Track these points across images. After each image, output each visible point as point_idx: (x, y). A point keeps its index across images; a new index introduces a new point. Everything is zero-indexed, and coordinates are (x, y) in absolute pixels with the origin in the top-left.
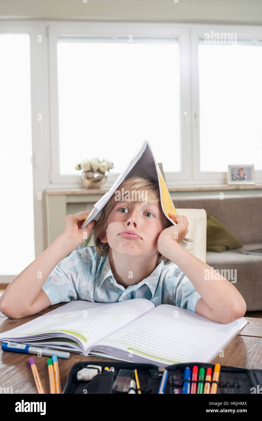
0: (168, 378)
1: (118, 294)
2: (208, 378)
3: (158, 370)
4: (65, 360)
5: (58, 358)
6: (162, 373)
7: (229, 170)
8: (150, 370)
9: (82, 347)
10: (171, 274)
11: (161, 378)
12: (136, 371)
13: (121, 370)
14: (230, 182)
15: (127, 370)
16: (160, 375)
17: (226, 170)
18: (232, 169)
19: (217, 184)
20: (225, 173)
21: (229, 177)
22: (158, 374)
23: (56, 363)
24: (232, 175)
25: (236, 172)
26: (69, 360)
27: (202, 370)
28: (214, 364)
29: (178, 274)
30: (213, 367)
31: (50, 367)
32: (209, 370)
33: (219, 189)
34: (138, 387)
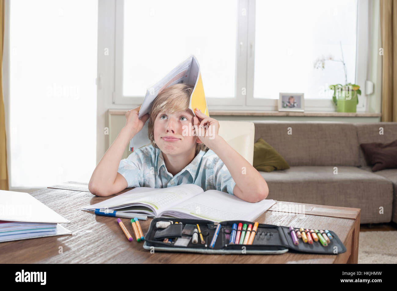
0: (221, 229)
1: (168, 180)
2: (250, 229)
3: (214, 224)
4: (143, 221)
5: (139, 220)
6: (217, 226)
7: (280, 98)
8: (208, 225)
9: (155, 213)
10: (211, 162)
11: (215, 229)
12: (198, 225)
13: (187, 225)
14: (281, 109)
15: (191, 225)
16: (215, 227)
17: (277, 97)
18: (283, 96)
19: (269, 110)
20: (276, 101)
21: (280, 105)
22: (214, 227)
23: (137, 222)
24: (283, 102)
25: (287, 100)
26: (147, 221)
27: (245, 226)
28: (254, 222)
29: (216, 162)
30: (253, 224)
31: (133, 224)
32: (250, 226)
33: (270, 115)
34: (200, 232)
